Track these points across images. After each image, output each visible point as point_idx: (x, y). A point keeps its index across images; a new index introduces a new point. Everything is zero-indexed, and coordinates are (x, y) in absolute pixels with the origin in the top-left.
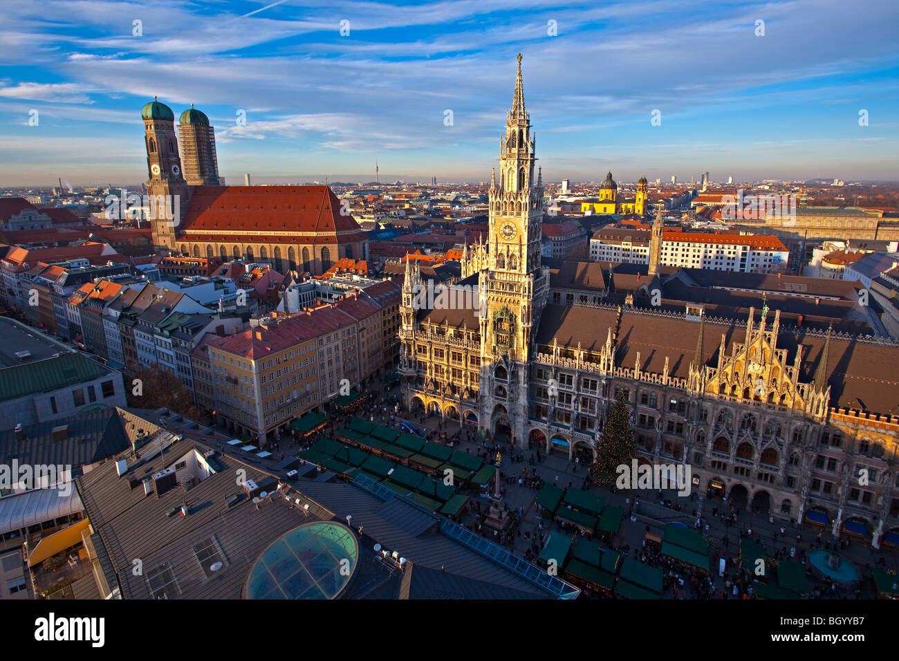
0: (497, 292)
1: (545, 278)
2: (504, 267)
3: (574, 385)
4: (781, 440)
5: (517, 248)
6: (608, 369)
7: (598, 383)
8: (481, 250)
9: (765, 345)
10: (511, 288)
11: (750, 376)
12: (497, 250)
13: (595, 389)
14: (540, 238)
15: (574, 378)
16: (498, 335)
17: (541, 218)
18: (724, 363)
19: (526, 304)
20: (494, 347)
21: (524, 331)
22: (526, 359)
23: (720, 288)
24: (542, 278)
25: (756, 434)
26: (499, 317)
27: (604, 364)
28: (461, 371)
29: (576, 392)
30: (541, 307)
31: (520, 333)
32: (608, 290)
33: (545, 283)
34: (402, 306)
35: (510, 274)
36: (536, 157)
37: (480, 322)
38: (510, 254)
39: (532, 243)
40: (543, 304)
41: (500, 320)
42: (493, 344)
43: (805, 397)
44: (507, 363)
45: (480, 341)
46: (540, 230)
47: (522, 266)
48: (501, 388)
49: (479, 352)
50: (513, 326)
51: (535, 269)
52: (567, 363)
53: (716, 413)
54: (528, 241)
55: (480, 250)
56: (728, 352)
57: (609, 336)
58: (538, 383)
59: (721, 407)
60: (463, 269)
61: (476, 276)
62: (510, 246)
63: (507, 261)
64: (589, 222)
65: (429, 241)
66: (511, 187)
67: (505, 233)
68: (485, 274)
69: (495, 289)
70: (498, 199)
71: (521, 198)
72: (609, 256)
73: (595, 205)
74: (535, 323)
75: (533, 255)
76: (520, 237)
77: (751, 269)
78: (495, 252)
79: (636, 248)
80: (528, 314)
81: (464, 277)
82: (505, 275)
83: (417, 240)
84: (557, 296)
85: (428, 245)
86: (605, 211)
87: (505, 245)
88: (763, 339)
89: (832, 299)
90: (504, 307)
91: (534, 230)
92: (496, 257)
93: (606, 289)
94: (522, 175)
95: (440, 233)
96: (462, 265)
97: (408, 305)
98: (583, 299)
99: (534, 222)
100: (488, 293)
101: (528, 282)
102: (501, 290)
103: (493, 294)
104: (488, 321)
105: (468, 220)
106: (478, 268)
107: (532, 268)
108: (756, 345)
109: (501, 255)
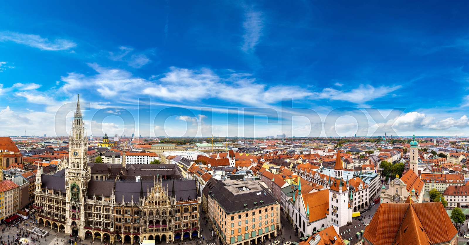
0: (72, 176)
3: (102, 211)
4: (166, 216)
5: (79, 160)
6: (113, 203)
7: (110, 209)
9: (159, 186)
10: (77, 175)
11: (156, 197)
13: (109, 211)
14: (87, 156)
15: (101, 208)
16: (73, 193)
17: (87, 149)
18: (149, 194)
19: (83, 181)
20: (71, 198)
21: (82, 191)
22: (83, 202)
23: (143, 170)
25: (160, 216)
26: (73, 186)
27: (112, 201)
28: (58, 208)
29: (103, 214)
30: (88, 182)
31: (81, 192)
32: (110, 174)
33: (89, 172)
35: (77, 169)
36: (85, 128)
37: (66, 188)
38: (76, 162)
39: (84, 158)
40: (89, 180)
41: (73, 187)
42: (71, 197)
43: (170, 200)
44: (76, 204)
45: (66, 196)
47: (81, 167)
48: (74, 214)
49: (65, 200)
50: (78, 189)
51: (86, 167)
52: (99, 202)
53: (148, 212)
55: (64, 161)
56: (150, 191)
57: (113, 191)
58: (88, 211)
59: (150, 210)
60: (58, 168)
62: (76, 159)
63: (76, 165)
64: (100, 150)
65: (45, 157)
66: (77, 138)
67: (75, 155)
68: (67, 170)
69: (71, 175)
70: (72, 142)
71: (80, 142)
72: (108, 162)
73: (101, 144)
74: (86, 188)
75: (85, 162)
76: (80, 156)
77: (150, 163)
78: (71, 162)
79: (117, 158)
80: (84, 184)
81: (59, 171)
82: (75, 170)
83: (40, 156)
84: (92, 177)
85: (44, 158)
86: (105, 146)
87: (75, 159)
88: (158, 185)
89: (171, 169)
90: (75, 182)
91: (85, 154)
92: (71, 163)
93: (109, 173)
94: (80, 134)
95: (48, 154)
96: (58, 166)
97: (39, 181)
98: (102, 177)
99: (85, 151)
100: (69, 177)
101: (83, 172)
102: (74, 175)
103: (70, 177)
104: (69, 188)
105: (58, 149)
106: (64, 167)
107: (85, 167)
108: (157, 187)
109: (73, 162)
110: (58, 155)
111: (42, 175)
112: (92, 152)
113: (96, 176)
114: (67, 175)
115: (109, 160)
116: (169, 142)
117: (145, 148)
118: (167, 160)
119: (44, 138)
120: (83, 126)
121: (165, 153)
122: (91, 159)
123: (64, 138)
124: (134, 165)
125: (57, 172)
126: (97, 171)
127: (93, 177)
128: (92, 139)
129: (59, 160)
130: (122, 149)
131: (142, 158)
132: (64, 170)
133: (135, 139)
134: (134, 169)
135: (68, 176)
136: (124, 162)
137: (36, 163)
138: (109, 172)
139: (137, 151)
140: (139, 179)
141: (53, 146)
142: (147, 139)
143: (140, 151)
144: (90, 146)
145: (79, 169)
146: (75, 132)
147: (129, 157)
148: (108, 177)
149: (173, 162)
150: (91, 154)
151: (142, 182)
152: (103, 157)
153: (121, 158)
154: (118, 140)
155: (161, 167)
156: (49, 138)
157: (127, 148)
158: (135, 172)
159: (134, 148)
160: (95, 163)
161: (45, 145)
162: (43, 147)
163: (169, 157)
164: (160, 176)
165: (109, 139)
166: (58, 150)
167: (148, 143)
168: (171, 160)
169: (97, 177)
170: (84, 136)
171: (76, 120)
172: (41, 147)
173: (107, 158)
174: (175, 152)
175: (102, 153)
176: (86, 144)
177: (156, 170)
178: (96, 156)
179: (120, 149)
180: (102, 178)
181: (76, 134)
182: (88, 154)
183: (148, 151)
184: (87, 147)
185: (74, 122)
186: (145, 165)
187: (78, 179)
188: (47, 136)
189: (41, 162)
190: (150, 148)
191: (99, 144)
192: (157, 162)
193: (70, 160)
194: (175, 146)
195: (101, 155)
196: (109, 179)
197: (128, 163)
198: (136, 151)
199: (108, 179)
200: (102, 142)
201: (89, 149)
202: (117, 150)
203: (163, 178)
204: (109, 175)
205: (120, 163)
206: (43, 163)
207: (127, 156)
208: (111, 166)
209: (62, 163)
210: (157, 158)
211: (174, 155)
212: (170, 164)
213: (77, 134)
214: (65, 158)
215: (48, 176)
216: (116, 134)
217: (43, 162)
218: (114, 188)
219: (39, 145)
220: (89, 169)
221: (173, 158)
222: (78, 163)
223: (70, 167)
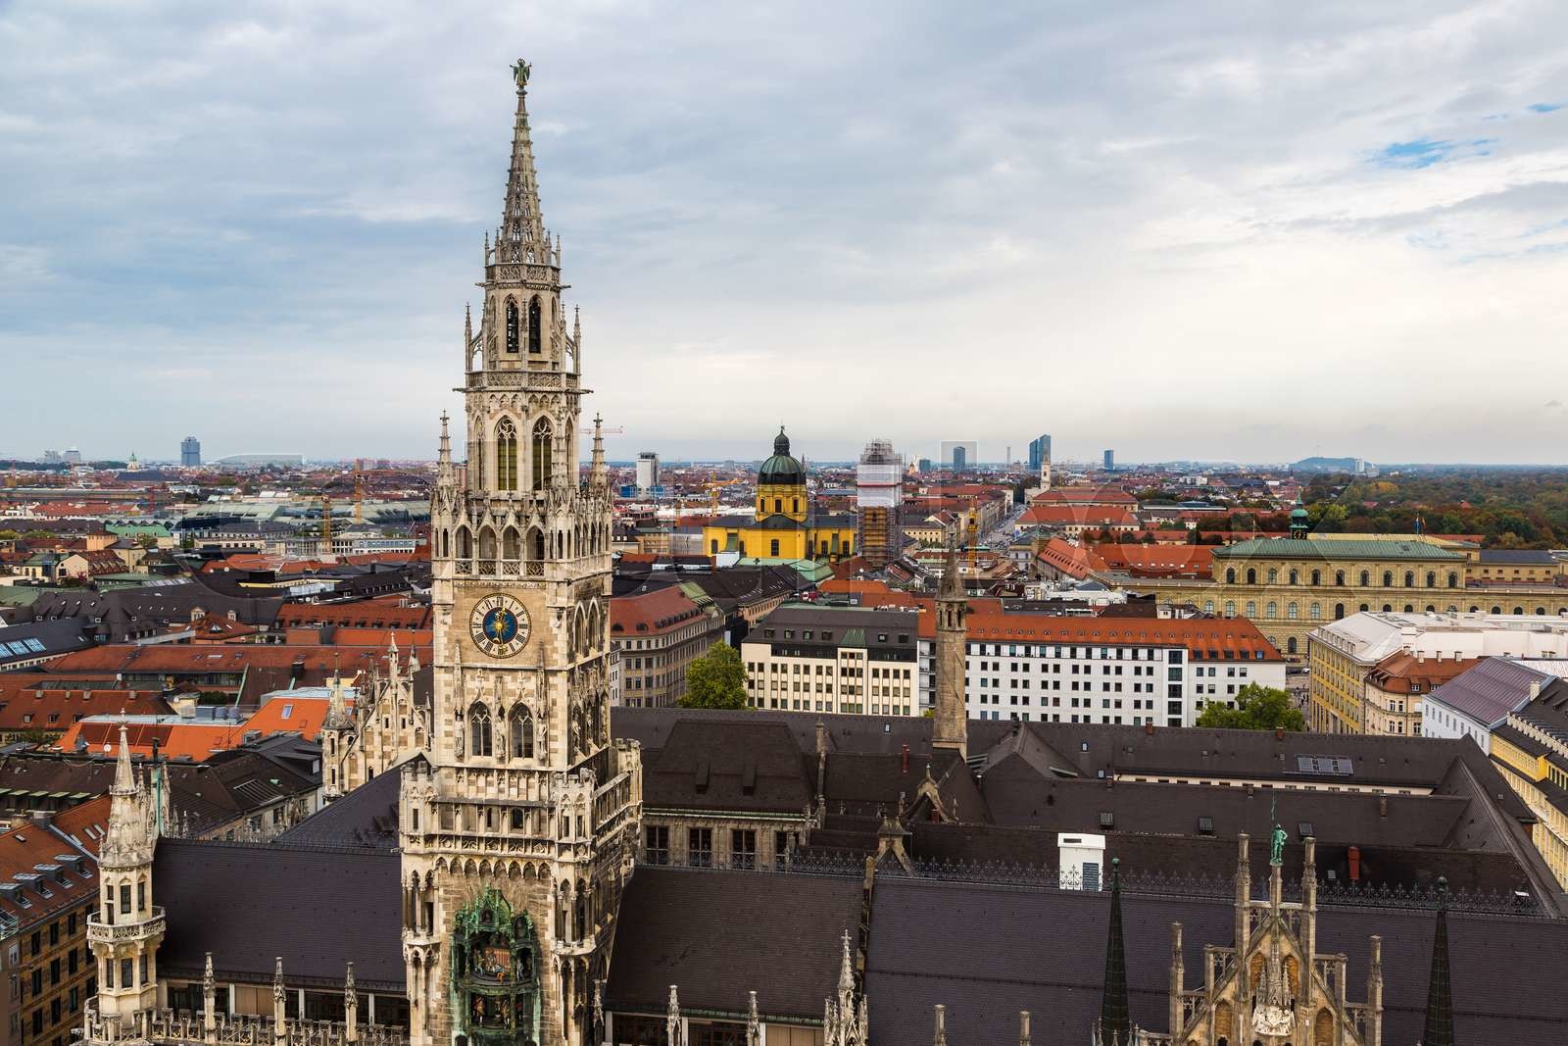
0: (468, 840)
1: (627, 781)
2: (488, 752)
5: (532, 684)
8: (397, 692)
9: (1286, 947)
10: (517, 824)
12: (461, 691)
14: (607, 649)
17: (608, 582)
18: (1187, 1013)
19: (570, 874)
20: (461, 1040)
21: (566, 972)
23: (1132, 779)
24: (619, 779)
26: (477, 928)
30: (618, 880)
31: (553, 980)
32: (823, 806)
33: (626, 798)
34: (97, 918)
35: (512, 772)
36: (583, 384)
37: (409, 953)
38: (508, 708)
39: (583, 667)
40: (623, 870)
41: (482, 941)
42: (457, 1032)
45: (407, 1023)
46: (603, 618)
47: (552, 745)
50: (529, 957)
51: (594, 750)
54: (571, 657)
55: (389, 694)
56: (1195, 980)
57: (847, 961)
60: (330, 764)
61: (386, 786)
62: (508, 678)
63: (501, 728)
64: (727, 585)
65: (185, 663)
66: (506, 480)
67: (491, 635)
68: (422, 778)
69: (458, 829)
70: (463, 520)
71: (543, 518)
72: (802, 696)
73: (744, 535)
74: (601, 940)
75: (587, 704)
76: (542, 646)
77: (1199, 714)
78: (457, 702)
79: (881, 665)
80: (579, 909)
81: (335, 791)
82: (494, 778)
83: (140, 664)
84: (657, 836)
85: (185, 681)
86: (775, 551)
87: (492, 677)
88: (1283, 931)
89: (1415, 792)
90: (492, 891)
91: (586, 623)
92: (459, 716)
93: (816, 804)
94: (542, 441)
95: (223, 635)
96: (327, 747)
97: (126, 910)
98: (743, 841)
99: (584, 595)
100: (436, 847)
101: (575, 797)
102: (482, 831)
103: (450, 847)
104: (436, 947)
105: (329, 586)
106: (384, 756)
107: (585, 750)
108: (1265, 947)
109: (479, 708)
110: (329, 639)
111: (162, 845)
112: (651, 604)
113: (693, 832)
114: (421, 832)
115: (813, 679)
116: (1396, 516)
117: (1152, 574)
118: (1373, 694)
119: (176, 477)
120: (569, 368)
121: (1355, 625)
122: (643, 673)
123: (384, 479)
124: (1047, 731)
125: (315, 803)
126: (701, 781)
127: (664, 842)
128: (656, 487)
129: (339, 692)
130: (930, 581)
131: (1119, 670)
132: (392, 778)
133: (1056, 481)
134: (1043, 764)
135: (430, 838)
136: (949, 698)
137: (104, 727)
138: (815, 791)
139: (1076, 603)
140: (1089, 868)
141: (280, 554)
142: (1167, 488)
143: (1102, 598)
144: (633, 549)
145: (533, 763)
146: (490, 424)
147: (998, 652)
148: (803, 841)
149: (1440, 722)
150: (641, 627)
151: (1116, 893)
152: (754, 652)
153: (926, 664)
154: (890, 500)
155: (1305, 765)
156: (228, 479)
157: (978, 574)
158: (1051, 800)
159: (1040, 567)
160: (687, 705)
161: (187, 545)
162: (171, 571)
163: (1395, 670)
164: (1302, 853)
165: (810, 483)
166: (323, 595)
167: (1180, 526)
168: (1417, 704)
169: (700, 839)
170: (583, 453)
171: (502, 308)
172: (144, 569)
173: (791, 661)
174: (1462, 618)
175: (750, 616)
176: (589, 537)
177: (1258, 784)
178: (691, 645)
179: (918, 582)
180: (751, 847)
181: (501, 442)
182: (616, 628)
183: (1187, 608)
184: (608, 567)
185: (477, 328)
186: (1150, 729)
187: (522, 866)
188: (211, 458)
189: (149, 720)
190: (1207, 576)
191: (720, 535)
192: (1266, 710)
193: (443, 683)
194: (1464, 561)
195: (741, 632)
196: (811, 856)
197: (990, 708)
198: (1068, 596)
199: (804, 851)
200: (750, 511)
201: (630, 578)
202: (891, 585)
203: (1332, 875)
204: (809, 822)
205: (915, 712)
206: (169, 729)
207: (975, 648)
208: (832, 738)
209: (367, 714)
210: (1270, 677)
211: (1448, 654)
212: (1407, 740)
213: (507, 444)
214: (394, 670)
215: (233, 847)
216: (883, 438)
217: (168, 720)
218: (861, 942)
219: (123, 554)
220: (630, 761)
221: (1445, 679)
222: (520, 709)
223: (443, 755)
